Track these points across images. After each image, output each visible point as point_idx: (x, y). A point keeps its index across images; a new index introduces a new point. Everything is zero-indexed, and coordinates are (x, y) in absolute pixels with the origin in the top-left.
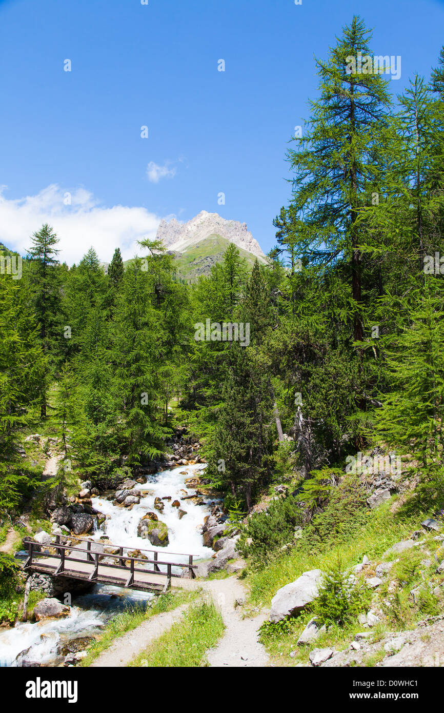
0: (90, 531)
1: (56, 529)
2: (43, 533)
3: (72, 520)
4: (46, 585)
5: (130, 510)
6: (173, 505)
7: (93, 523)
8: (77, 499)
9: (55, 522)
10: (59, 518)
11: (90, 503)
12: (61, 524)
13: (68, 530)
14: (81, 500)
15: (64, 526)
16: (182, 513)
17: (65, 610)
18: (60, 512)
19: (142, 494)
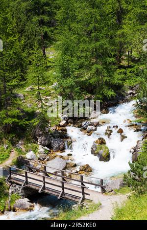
0: (63, 150)
1: (41, 149)
2: (32, 153)
3: (51, 143)
4: (20, 192)
5: (90, 135)
6: (118, 132)
7: (64, 145)
8: (58, 128)
9: (41, 144)
10: (43, 142)
11: (66, 130)
12: (44, 146)
13: (49, 149)
14: (60, 128)
15: (45, 147)
16: (123, 137)
17: (31, 206)
18: (43, 138)
19: (100, 123)
